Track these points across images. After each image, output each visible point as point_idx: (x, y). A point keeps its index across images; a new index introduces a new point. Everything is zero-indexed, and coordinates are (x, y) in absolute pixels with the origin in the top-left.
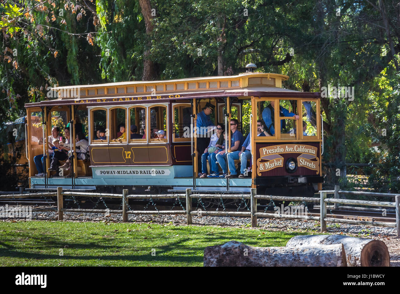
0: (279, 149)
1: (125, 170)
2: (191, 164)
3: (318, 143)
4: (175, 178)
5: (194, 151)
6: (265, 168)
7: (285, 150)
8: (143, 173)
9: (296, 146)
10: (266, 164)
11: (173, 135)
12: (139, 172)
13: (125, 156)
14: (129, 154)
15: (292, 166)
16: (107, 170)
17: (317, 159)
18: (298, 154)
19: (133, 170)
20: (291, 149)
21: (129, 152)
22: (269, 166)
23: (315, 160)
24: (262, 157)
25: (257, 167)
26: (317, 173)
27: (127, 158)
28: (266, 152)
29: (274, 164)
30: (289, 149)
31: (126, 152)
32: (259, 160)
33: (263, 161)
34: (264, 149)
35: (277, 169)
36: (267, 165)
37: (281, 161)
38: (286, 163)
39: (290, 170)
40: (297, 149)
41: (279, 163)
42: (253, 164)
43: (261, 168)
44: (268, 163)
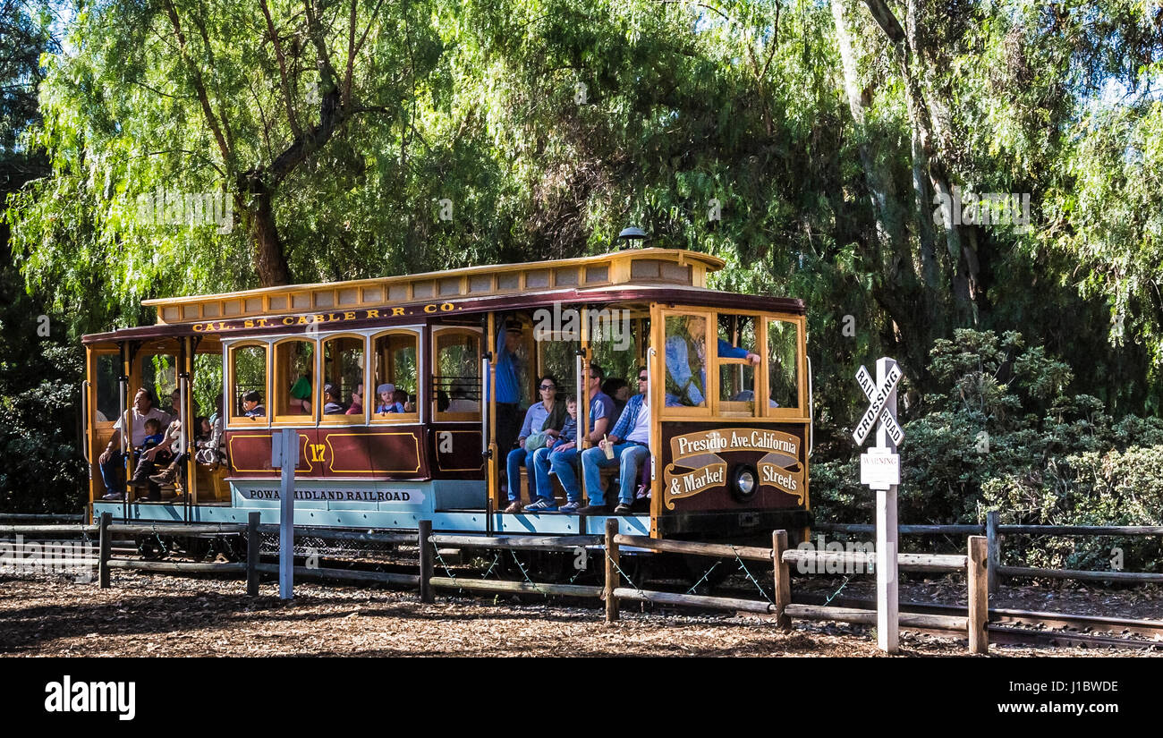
0: (715, 442)
1: (311, 490)
2: (481, 476)
3: (802, 425)
4: (436, 511)
5: (488, 445)
6: (682, 488)
7: (729, 442)
8: (354, 497)
9: (755, 432)
10: (686, 478)
11: (434, 405)
12: (345, 496)
13: (310, 457)
14: (320, 451)
15: (745, 484)
16: (267, 489)
17: (800, 466)
18: (760, 455)
19: (331, 490)
20: (744, 440)
21: (322, 447)
22: (693, 484)
23: (794, 469)
24: (676, 461)
25: (664, 486)
26: (800, 502)
27: (315, 459)
28: (686, 448)
29: (706, 479)
30: (740, 441)
31: (312, 446)
32: (670, 467)
33: (679, 471)
34: (680, 440)
35: (712, 492)
36: (689, 479)
37: (721, 471)
38: (732, 475)
39: (743, 494)
40: (757, 441)
41: (715, 477)
42: (653, 478)
43: (675, 490)
44: (691, 476)
